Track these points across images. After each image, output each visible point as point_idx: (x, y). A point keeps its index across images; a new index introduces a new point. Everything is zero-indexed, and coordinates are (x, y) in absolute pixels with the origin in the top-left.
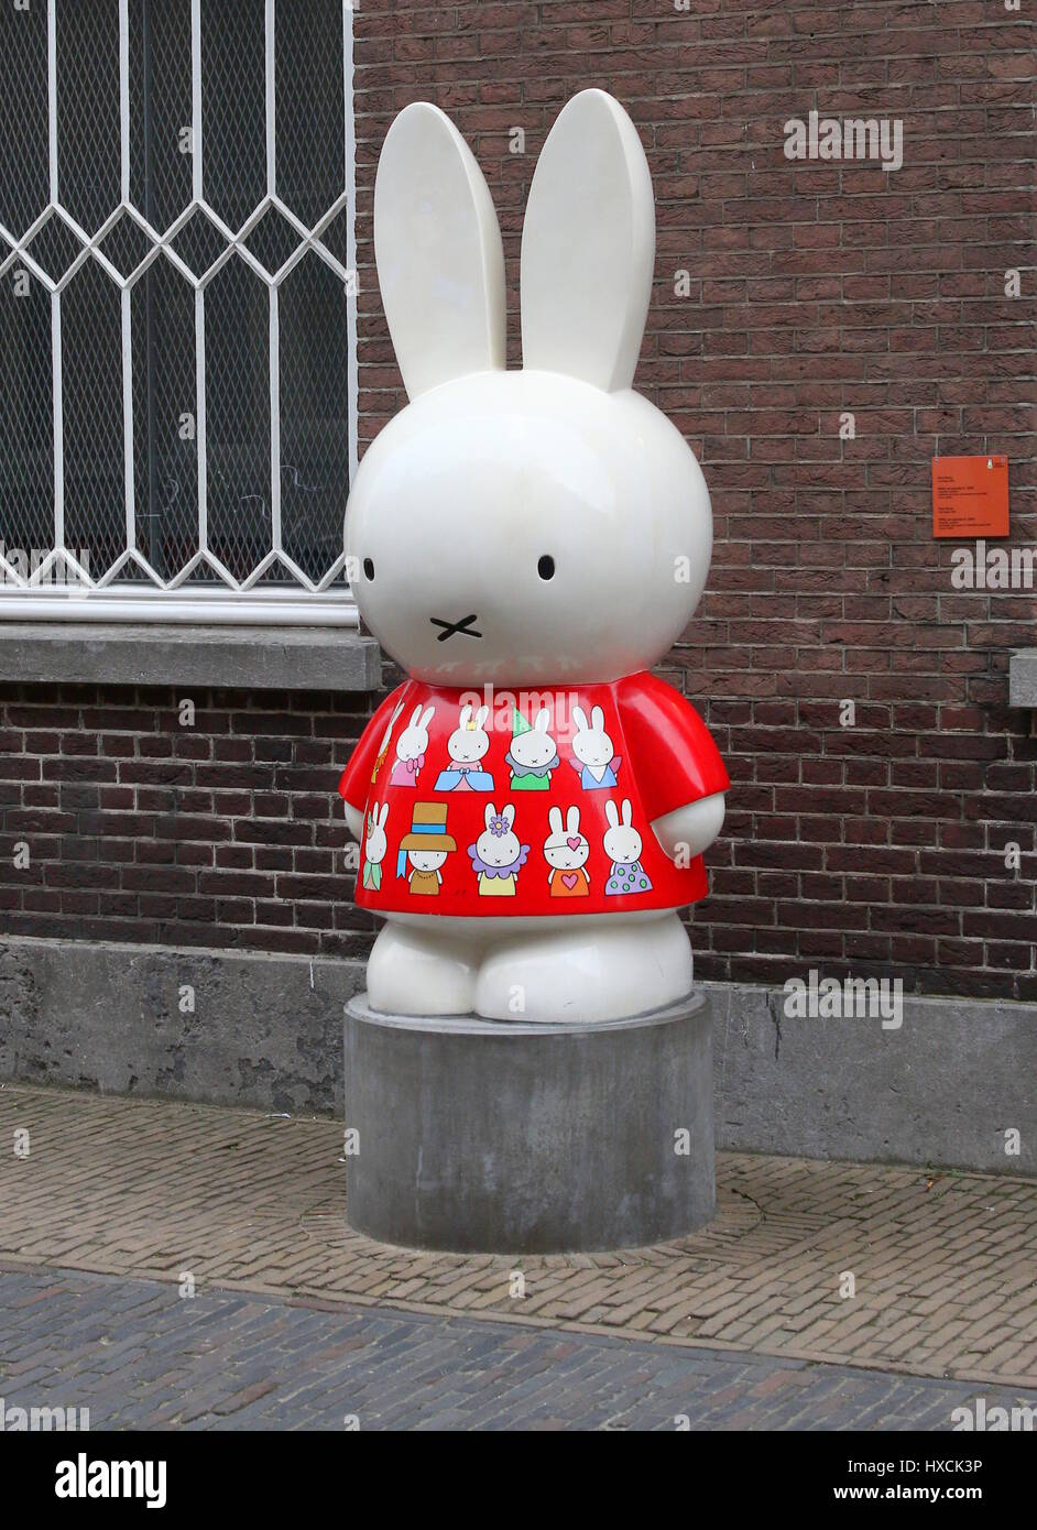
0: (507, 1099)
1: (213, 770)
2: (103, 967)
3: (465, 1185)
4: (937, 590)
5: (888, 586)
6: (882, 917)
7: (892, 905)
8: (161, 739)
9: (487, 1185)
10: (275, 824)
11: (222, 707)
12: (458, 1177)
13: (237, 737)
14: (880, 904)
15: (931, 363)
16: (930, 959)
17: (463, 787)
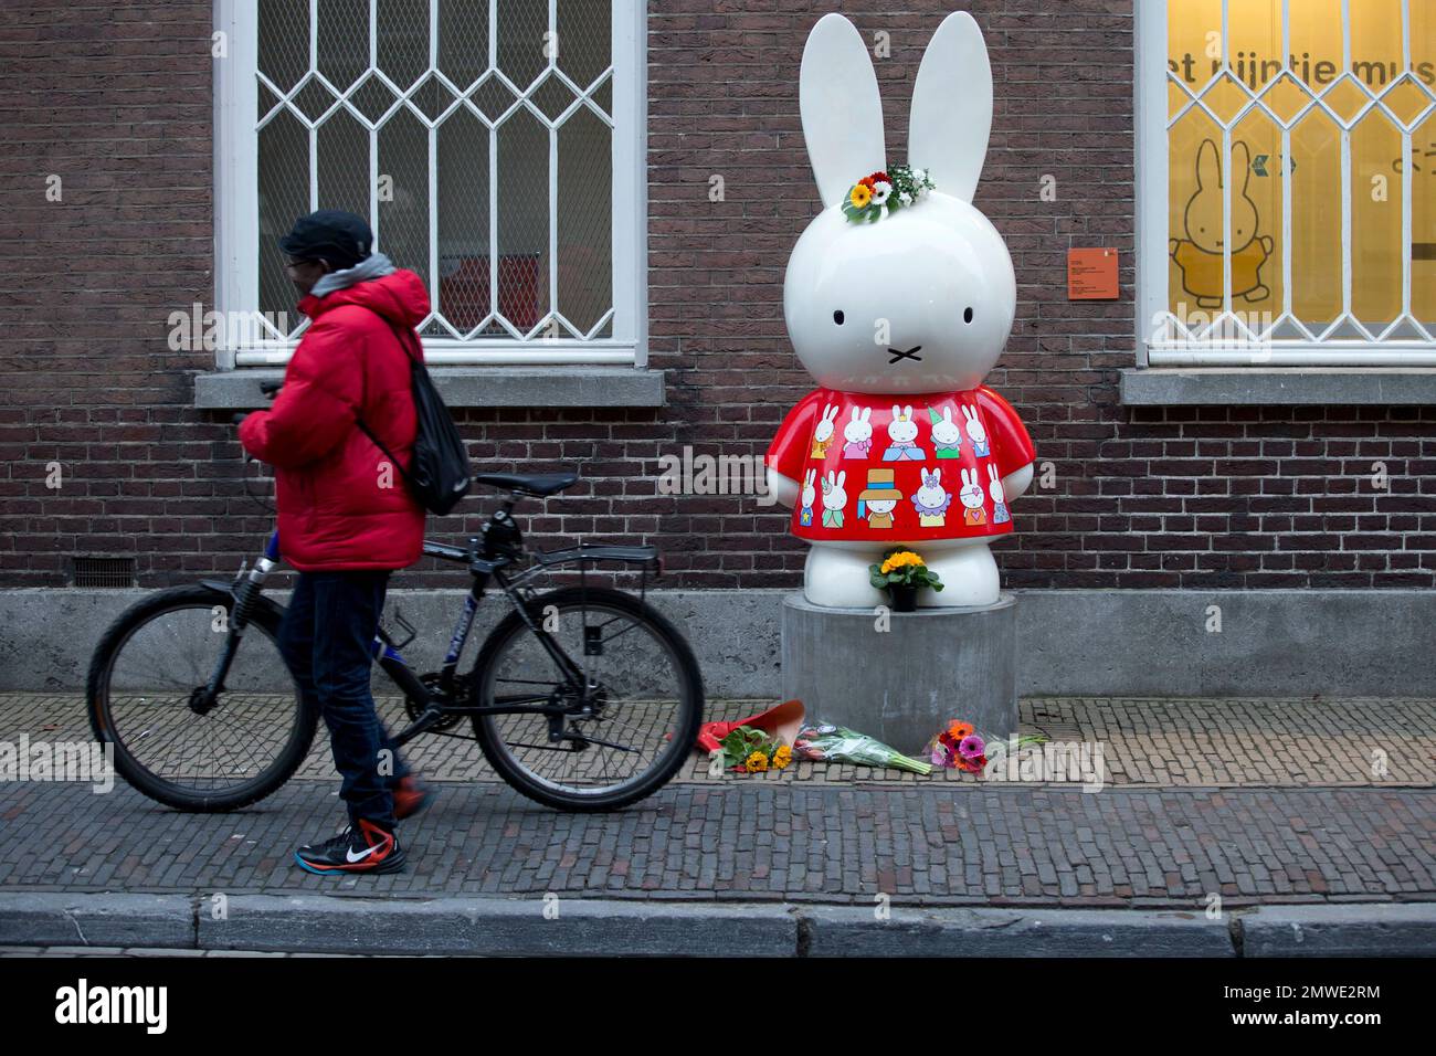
0: (946, 656)
1: (530, 465)
2: (443, 606)
3: (918, 712)
4: (1069, 332)
5: (1037, 331)
6: (1029, 541)
7: (1036, 533)
8: (489, 445)
9: (932, 711)
10: (580, 500)
11: (539, 420)
12: (913, 708)
13: (549, 441)
14: (1029, 533)
15: (1067, 189)
16: (1060, 566)
17: (903, 458)
